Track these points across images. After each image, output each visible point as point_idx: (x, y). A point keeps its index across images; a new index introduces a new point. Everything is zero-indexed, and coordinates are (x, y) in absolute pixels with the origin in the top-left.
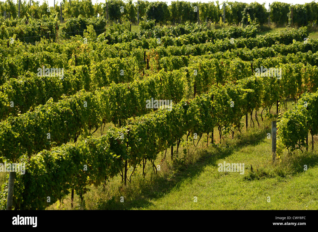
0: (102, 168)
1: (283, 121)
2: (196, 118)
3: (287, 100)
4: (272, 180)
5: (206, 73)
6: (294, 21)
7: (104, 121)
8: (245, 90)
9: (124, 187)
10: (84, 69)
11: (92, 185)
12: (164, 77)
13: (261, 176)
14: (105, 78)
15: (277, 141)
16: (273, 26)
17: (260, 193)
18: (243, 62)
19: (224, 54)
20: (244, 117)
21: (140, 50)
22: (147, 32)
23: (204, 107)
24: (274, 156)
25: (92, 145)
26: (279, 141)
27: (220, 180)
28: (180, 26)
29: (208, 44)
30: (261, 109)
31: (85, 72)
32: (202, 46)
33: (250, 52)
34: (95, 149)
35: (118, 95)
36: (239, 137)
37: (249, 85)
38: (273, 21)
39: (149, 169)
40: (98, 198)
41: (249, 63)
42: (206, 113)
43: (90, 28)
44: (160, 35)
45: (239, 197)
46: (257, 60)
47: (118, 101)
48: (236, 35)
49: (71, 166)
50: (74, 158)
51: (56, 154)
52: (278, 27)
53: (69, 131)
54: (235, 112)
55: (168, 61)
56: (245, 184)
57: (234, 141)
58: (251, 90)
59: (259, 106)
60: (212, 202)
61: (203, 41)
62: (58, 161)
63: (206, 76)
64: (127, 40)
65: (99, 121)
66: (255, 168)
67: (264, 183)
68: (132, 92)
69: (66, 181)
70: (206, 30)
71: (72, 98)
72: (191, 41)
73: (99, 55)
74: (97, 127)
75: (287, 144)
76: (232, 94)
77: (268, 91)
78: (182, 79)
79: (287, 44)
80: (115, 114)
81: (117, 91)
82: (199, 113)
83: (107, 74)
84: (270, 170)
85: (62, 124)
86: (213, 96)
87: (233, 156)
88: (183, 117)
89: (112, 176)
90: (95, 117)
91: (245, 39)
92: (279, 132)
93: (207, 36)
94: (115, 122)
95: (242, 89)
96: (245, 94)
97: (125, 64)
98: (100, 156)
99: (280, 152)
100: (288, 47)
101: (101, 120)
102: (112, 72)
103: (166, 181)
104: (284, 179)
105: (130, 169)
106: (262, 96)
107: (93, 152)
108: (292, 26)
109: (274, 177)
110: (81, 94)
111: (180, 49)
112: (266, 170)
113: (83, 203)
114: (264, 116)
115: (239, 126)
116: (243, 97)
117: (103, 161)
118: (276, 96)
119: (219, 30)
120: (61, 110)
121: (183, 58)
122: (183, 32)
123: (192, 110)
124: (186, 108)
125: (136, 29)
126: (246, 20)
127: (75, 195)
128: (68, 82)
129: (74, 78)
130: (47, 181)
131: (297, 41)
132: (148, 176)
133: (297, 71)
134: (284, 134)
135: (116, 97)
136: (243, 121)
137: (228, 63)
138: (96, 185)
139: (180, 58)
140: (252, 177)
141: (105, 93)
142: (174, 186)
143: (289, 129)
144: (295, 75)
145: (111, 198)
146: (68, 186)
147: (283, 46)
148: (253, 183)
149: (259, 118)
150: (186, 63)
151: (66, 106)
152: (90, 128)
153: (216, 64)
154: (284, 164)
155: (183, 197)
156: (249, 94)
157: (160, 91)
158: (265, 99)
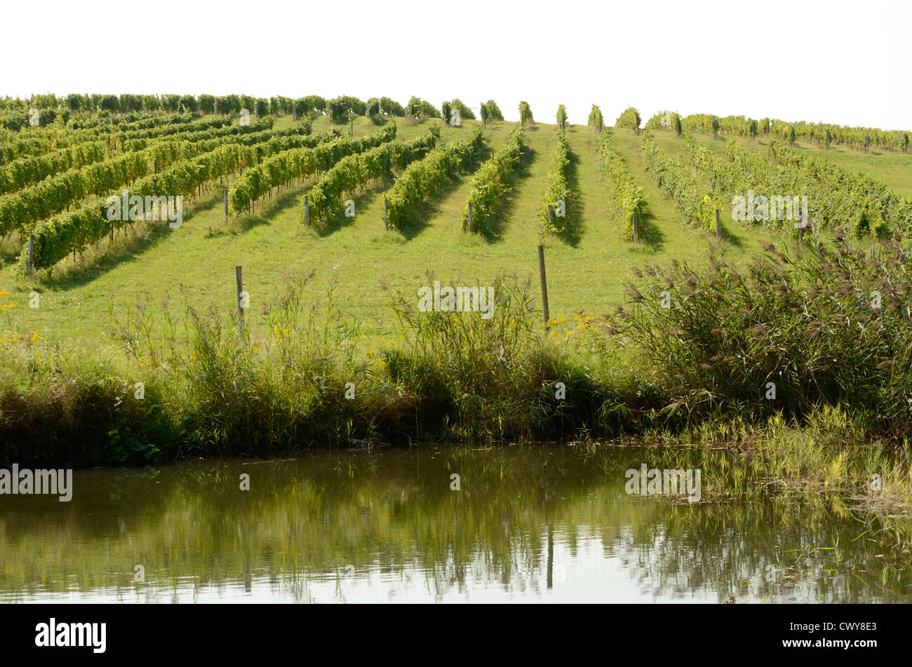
0: (96, 230)
1: (232, 191)
2: (163, 189)
3: (227, 174)
4: (227, 237)
5: (163, 154)
6: (219, 109)
7: (89, 193)
8: (198, 166)
9: (112, 246)
10: (68, 151)
11: (89, 244)
12: (132, 157)
13: (218, 234)
14: (83, 158)
15: (229, 206)
16: (201, 113)
17: (219, 248)
18: (191, 143)
19: (173, 137)
20: (198, 188)
21: (105, 134)
22: (105, 120)
23: (168, 180)
24: (227, 218)
25: (88, 213)
26: (231, 206)
27: (186, 239)
28: (130, 114)
29: (157, 129)
30: (210, 181)
31: (68, 153)
32: (153, 131)
33: (191, 135)
34: (90, 216)
35: (99, 171)
36: (194, 203)
37: (201, 162)
38: (202, 109)
39: (129, 231)
40: (94, 255)
41: (195, 144)
42: (170, 185)
43: (59, 117)
44: (116, 122)
45: (203, 252)
46: (201, 142)
47: (99, 176)
48: (176, 121)
49: (73, 229)
50: (75, 223)
51: (62, 220)
52: (205, 114)
53: (63, 202)
54: (191, 184)
55: (130, 144)
56: (205, 241)
57: (192, 207)
58: (202, 166)
59: (208, 179)
60: (182, 256)
61: (151, 126)
62: (64, 226)
63: (164, 156)
64: (90, 126)
65: (86, 194)
66: (213, 229)
67: (221, 239)
68: (110, 169)
69: (70, 241)
70: (152, 117)
71: (64, 175)
72: (142, 127)
73: (75, 140)
74: (84, 198)
75: (236, 208)
76: (188, 169)
77: (215, 167)
78: (146, 158)
79: (219, 128)
80: (96, 187)
81: (98, 169)
82: (165, 186)
83: (85, 155)
84: (224, 229)
85: (58, 196)
86: (174, 171)
87: (194, 219)
88: (154, 189)
89: (102, 237)
90: (83, 190)
91: (185, 125)
92: (230, 199)
93: (153, 122)
94: (97, 194)
95: (196, 166)
96: (198, 169)
97: (98, 147)
98: (94, 221)
99: (231, 215)
100: (220, 131)
101: (87, 192)
102: (89, 154)
103: (143, 240)
104: (236, 237)
105: (116, 231)
106: (211, 171)
107: (89, 218)
108: (218, 113)
109: (228, 235)
110: (71, 172)
111: (136, 133)
112: (222, 230)
113: (82, 258)
114: (212, 186)
115: (193, 195)
116: (197, 171)
117: (96, 225)
118: (220, 170)
119: (163, 117)
120: (57, 185)
121: (142, 141)
122: (133, 119)
123: (161, 183)
124: (155, 181)
125: (95, 117)
126: (181, 109)
127: (77, 252)
128: (57, 163)
129: (61, 158)
130: (57, 242)
131: (226, 125)
132: (129, 237)
133: (235, 151)
134: (234, 200)
135: (98, 173)
136: (197, 191)
137: (180, 145)
138: (91, 244)
139: (139, 141)
140: (211, 236)
141: (89, 170)
142: (151, 244)
143: (237, 197)
144: (233, 153)
145: (103, 255)
146: (71, 246)
147: (216, 130)
148: (212, 240)
149: (208, 188)
150: (145, 145)
151: (61, 181)
152: (79, 198)
153: (171, 146)
154: (235, 224)
155: (159, 252)
156: (201, 169)
157: (130, 168)
158: (212, 173)
